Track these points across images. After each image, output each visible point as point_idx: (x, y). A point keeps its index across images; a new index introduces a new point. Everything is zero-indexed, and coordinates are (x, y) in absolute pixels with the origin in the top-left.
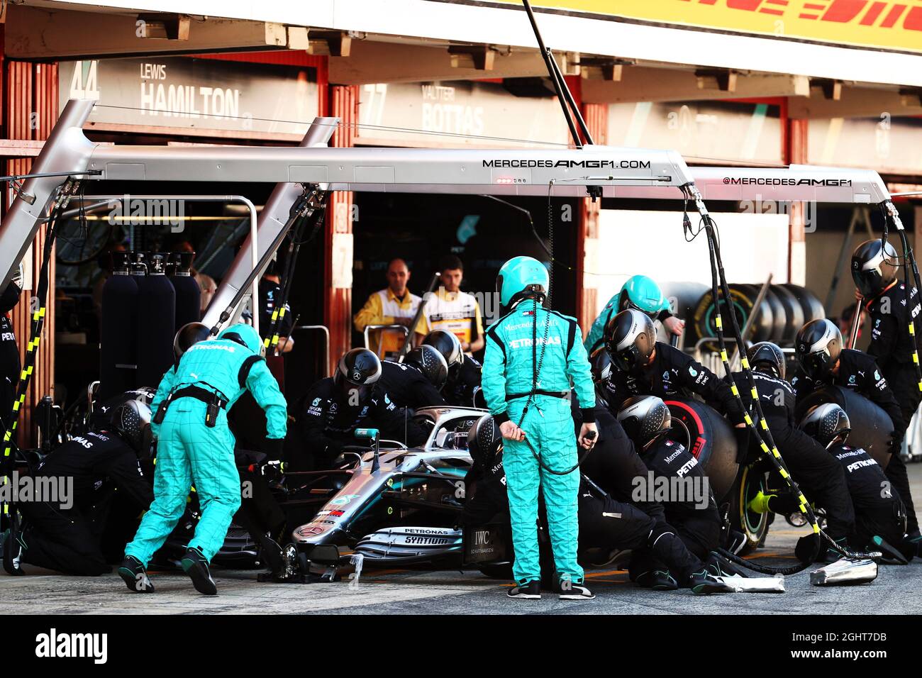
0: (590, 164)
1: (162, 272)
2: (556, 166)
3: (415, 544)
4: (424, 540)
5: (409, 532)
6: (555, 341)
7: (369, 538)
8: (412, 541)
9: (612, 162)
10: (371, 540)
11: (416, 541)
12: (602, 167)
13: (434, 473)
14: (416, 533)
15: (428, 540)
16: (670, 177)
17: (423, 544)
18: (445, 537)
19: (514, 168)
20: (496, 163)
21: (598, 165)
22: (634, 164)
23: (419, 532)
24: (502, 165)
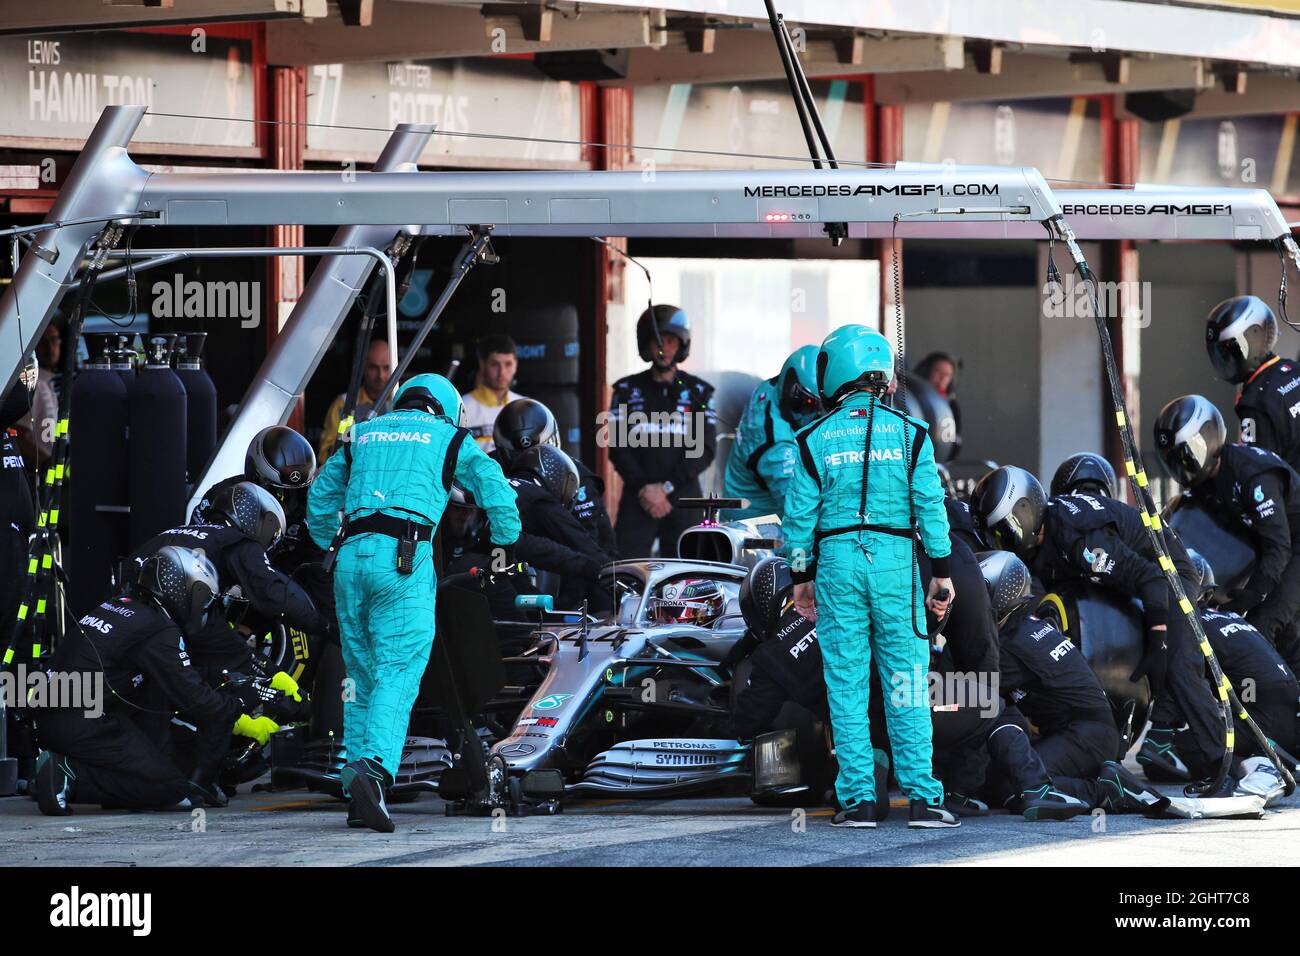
0: (907, 190)
1: (166, 364)
2: (855, 194)
3: (671, 764)
4: (682, 758)
5: (660, 747)
6: (893, 456)
7: (604, 758)
8: (665, 760)
9: (941, 187)
10: (607, 761)
11: (671, 761)
12: (925, 194)
13: (668, 657)
14: (669, 747)
15: (688, 759)
16: (1029, 208)
17: (682, 764)
18: (712, 754)
19: (791, 198)
20: (764, 191)
21: (920, 191)
22: (974, 189)
23: (674, 747)
24: (773, 193)
